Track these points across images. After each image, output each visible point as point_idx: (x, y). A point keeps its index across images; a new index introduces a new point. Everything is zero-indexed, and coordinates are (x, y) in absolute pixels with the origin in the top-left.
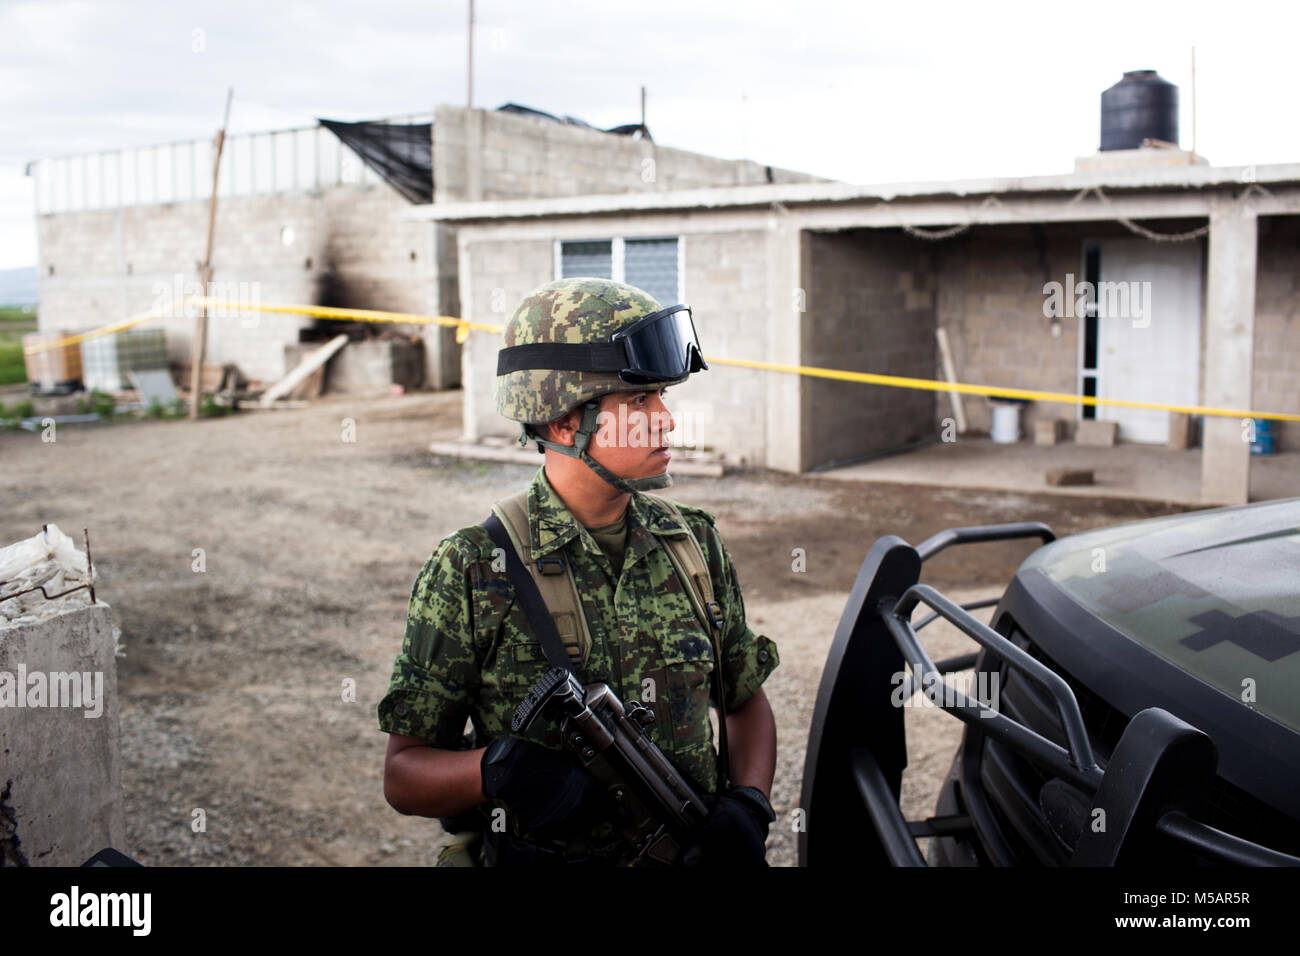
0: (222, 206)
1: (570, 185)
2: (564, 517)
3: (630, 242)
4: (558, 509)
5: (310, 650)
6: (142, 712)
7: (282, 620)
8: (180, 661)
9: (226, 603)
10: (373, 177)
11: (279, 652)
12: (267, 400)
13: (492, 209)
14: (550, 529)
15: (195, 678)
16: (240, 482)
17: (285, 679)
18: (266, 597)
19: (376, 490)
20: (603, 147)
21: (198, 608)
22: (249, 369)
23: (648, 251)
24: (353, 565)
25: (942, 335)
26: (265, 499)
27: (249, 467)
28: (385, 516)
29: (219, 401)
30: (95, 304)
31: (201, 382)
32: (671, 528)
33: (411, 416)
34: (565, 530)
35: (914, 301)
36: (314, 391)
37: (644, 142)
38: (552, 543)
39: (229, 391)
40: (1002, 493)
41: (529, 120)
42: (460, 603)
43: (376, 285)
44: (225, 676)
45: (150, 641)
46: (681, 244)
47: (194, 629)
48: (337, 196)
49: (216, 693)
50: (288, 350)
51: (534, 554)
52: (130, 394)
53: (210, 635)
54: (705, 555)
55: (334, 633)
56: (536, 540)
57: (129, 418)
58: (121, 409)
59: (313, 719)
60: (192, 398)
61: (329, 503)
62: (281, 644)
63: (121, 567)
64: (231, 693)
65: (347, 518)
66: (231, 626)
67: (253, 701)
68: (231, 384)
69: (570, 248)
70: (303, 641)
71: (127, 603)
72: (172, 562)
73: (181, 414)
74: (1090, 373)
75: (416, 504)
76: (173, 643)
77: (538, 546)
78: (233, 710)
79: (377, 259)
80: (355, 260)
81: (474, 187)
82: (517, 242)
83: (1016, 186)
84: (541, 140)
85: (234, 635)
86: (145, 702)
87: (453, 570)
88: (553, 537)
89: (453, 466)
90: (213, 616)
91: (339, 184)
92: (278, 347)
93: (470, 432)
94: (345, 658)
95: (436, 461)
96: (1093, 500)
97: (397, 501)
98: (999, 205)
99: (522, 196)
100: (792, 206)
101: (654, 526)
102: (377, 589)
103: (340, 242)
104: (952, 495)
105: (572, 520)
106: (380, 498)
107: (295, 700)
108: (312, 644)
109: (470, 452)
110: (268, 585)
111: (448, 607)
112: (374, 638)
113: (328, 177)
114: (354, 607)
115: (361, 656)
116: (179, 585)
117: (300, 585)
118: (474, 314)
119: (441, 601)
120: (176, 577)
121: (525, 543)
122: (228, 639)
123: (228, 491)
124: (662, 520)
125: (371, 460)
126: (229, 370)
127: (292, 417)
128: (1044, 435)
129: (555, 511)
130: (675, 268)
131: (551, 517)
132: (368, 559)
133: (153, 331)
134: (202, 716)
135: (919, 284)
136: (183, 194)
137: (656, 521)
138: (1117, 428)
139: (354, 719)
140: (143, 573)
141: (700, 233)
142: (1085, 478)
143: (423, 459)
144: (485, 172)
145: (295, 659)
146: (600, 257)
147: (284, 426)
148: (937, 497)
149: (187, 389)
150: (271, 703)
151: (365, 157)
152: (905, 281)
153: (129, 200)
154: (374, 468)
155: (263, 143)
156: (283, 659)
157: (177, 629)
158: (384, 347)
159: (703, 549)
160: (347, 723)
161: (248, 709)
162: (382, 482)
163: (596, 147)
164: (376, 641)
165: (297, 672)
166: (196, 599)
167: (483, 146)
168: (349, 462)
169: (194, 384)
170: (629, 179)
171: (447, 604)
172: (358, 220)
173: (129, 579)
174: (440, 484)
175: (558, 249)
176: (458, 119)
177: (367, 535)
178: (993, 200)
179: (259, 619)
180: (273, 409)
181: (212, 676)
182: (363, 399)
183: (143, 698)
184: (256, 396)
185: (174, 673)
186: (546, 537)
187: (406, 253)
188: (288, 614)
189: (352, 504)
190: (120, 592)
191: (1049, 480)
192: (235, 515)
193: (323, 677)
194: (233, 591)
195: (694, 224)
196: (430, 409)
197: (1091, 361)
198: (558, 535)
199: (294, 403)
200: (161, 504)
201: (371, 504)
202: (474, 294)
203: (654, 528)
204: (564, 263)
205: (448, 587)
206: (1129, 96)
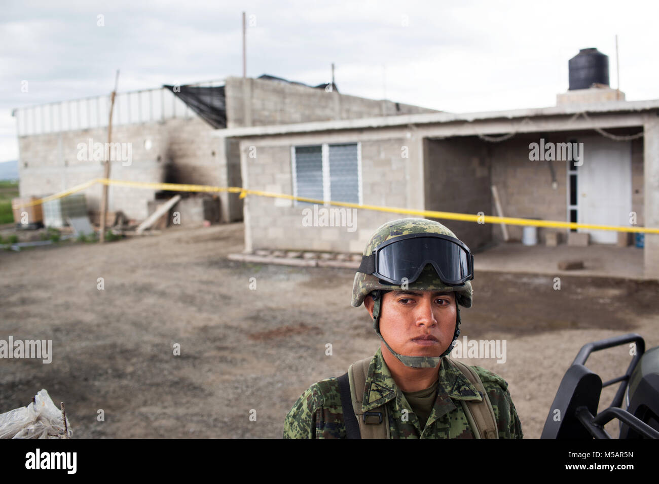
0: (114, 130)
1: (297, 116)
2: (389, 382)
3: (332, 146)
4: (386, 376)
5: (175, 384)
6: (83, 428)
7: (158, 365)
8: (103, 392)
9: (127, 354)
10: (191, 113)
11: (158, 385)
12: (139, 231)
13: (258, 130)
14: (378, 390)
15: (112, 402)
16: (129, 279)
17: (163, 402)
18: (147, 349)
19: (202, 282)
20: (314, 95)
21: (111, 358)
22: (129, 213)
23: (342, 150)
24: (194, 328)
25: (494, 190)
26: (144, 289)
27: (133, 270)
28: (208, 297)
29: (115, 232)
30: (48, 182)
31: (106, 221)
32: (468, 395)
33: (216, 238)
34: (387, 393)
35: (480, 172)
36: (164, 225)
37: (335, 93)
38: (377, 401)
39: (119, 226)
40: (536, 275)
41: (275, 83)
42: (308, 433)
43: (194, 169)
44: (128, 401)
45: (86, 380)
46: (359, 147)
47: (110, 371)
48: (173, 124)
49: (124, 413)
50: (150, 204)
51: (364, 408)
52: (68, 229)
53: (120, 375)
54: (495, 415)
55: (188, 372)
56: (367, 398)
57: (68, 243)
58: (63, 237)
59: (181, 430)
60: (101, 230)
61: (177, 291)
62: (158, 379)
63: (68, 333)
64: (133, 413)
65: (188, 300)
66: (130, 369)
67: (145, 418)
68: (120, 222)
69: (299, 150)
70: (171, 377)
71: (72, 355)
72: (95, 329)
73: (95, 240)
74: (574, 207)
75: (224, 290)
76: (99, 380)
77: (367, 403)
78: (135, 425)
79: (195, 156)
80: (183, 156)
81: (248, 118)
82: (272, 148)
83: (539, 113)
84: (281, 93)
85: (132, 374)
86: (85, 421)
87: (308, 410)
88: (379, 397)
89: (242, 268)
90: (120, 362)
91: (174, 117)
92: (144, 202)
93: (248, 248)
94: (195, 388)
95: (232, 264)
96: (586, 278)
97: (214, 289)
98: (531, 123)
99: (272, 123)
100: (419, 125)
101: (456, 392)
102: (208, 343)
103: (176, 147)
104: (509, 277)
105: (393, 385)
106: (204, 287)
107: (170, 417)
108: (176, 379)
109: (249, 258)
110: (148, 341)
111: (301, 434)
112: (210, 374)
113: (169, 113)
114: (197, 355)
115: (204, 387)
116: (100, 343)
117: (166, 341)
118: (250, 186)
119: (298, 429)
120: (98, 338)
121: (359, 399)
122: (129, 377)
123: (123, 285)
124: (462, 388)
125: (197, 264)
126: (119, 215)
127: (153, 240)
128: (551, 241)
129: (384, 377)
130: (356, 159)
131: (381, 381)
132: (201, 324)
133: (79, 196)
134: (118, 429)
135: (482, 163)
136: (93, 124)
137: (458, 389)
138: (589, 236)
139: (204, 429)
140: (79, 336)
141: (369, 141)
142: (579, 266)
143: (224, 263)
144: (253, 111)
145: (167, 389)
146: (315, 154)
147: (149, 246)
148: (501, 279)
149: (97, 225)
150: (156, 419)
151: (188, 103)
152: (475, 162)
153: (65, 127)
154: (200, 270)
155: (134, 97)
156: (160, 389)
157: (100, 371)
158: (200, 201)
159: (494, 409)
160: (201, 432)
161: (143, 424)
162: (205, 277)
163: (310, 96)
164: (211, 377)
165: (169, 398)
166: (109, 351)
167: (252, 97)
168: (186, 266)
169: (102, 222)
170: (328, 112)
171: (300, 432)
172: (184, 135)
173: (72, 340)
174: (235, 277)
175: (293, 150)
176: (239, 84)
177: (200, 310)
178: (527, 120)
179: (145, 364)
180: (143, 236)
181: (121, 401)
182: (189, 229)
183: (84, 418)
184: (134, 228)
185: (100, 400)
186: (374, 396)
187: (210, 152)
188: (161, 361)
189: (189, 292)
190: (68, 349)
191: (560, 267)
192: (127, 299)
193: (184, 401)
194: (130, 346)
195: (365, 136)
196: (225, 234)
197: (574, 201)
198: (382, 395)
199: (154, 232)
200: (88, 294)
201: (200, 291)
202: (249, 175)
203: (456, 395)
204: (297, 158)
205: (303, 421)
206: (583, 61)
